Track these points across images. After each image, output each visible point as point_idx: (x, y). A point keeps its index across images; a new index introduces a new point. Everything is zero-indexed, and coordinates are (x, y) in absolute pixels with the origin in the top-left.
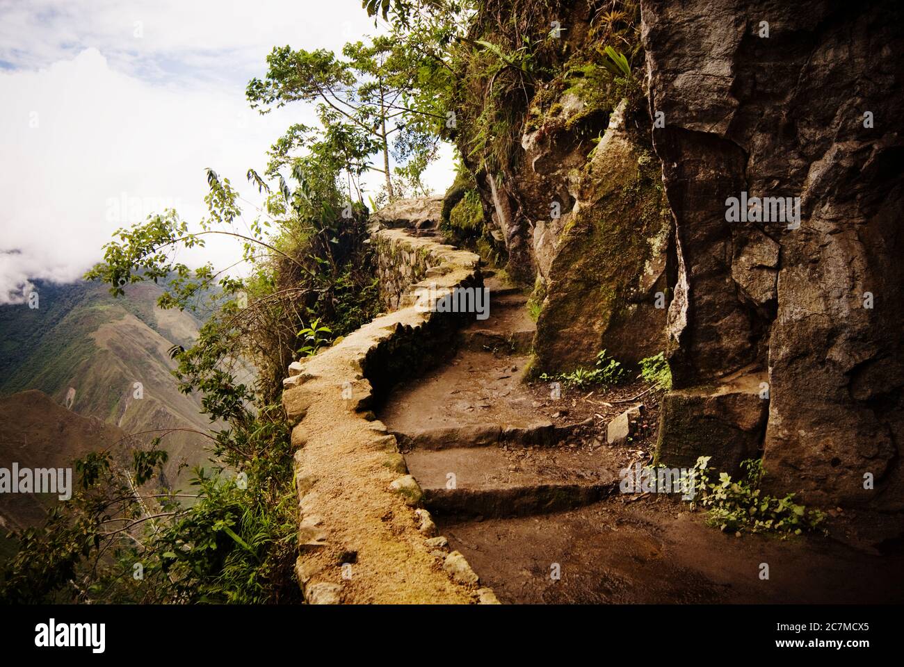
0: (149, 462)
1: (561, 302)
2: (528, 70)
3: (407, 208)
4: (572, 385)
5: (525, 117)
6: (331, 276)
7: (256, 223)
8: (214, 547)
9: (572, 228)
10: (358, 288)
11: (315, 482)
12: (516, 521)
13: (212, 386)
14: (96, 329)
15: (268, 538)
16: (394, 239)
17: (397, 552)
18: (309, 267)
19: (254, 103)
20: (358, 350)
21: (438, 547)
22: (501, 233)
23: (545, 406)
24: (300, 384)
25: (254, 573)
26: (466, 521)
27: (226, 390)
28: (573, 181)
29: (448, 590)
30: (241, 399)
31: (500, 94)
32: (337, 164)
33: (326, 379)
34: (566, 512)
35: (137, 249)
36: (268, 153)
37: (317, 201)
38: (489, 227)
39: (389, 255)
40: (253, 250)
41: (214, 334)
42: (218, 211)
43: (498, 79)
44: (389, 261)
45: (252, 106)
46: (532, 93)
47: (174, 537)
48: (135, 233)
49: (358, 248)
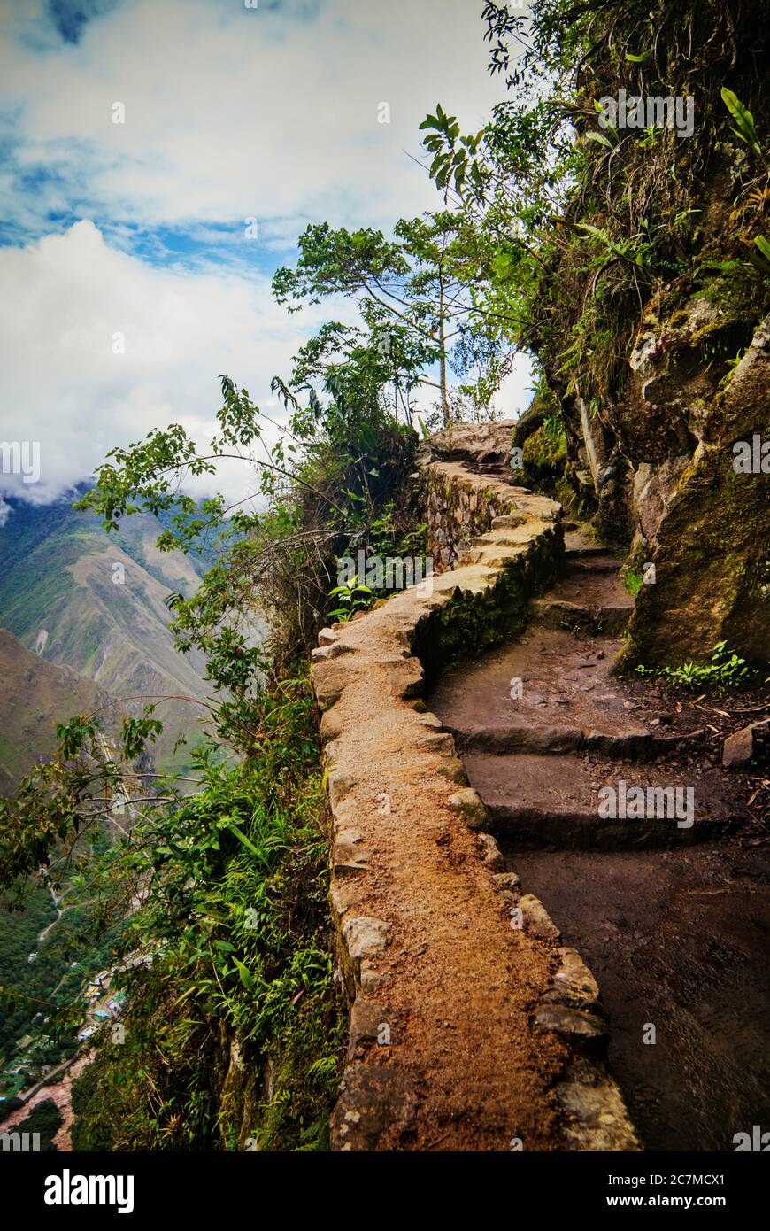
0: (140, 732)
1: (670, 574)
2: (644, 264)
3: (466, 436)
4: (678, 684)
5: (636, 327)
6: (367, 517)
7: (278, 446)
8: (216, 846)
9: (693, 477)
10: (400, 535)
11: (352, 786)
12: (598, 856)
13: (219, 648)
14: (75, 562)
15: (282, 843)
16: (451, 475)
17: (457, 888)
18: (340, 505)
19: (281, 298)
20: (406, 618)
21: (506, 886)
22: (589, 474)
23: (640, 708)
24: (333, 658)
25: (263, 885)
26: (534, 850)
27: (236, 654)
28: (696, 414)
29: (522, 945)
30: (253, 666)
31: (604, 295)
32: (381, 375)
33: (365, 654)
34: (664, 851)
35: (136, 474)
36: (295, 358)
37: (355, 421)
38: (573, 466)
39: (442, 495)
40: (272, 481)
41: (221, 581)
42: (232, 430)
43: (604, 275)
44: (442, 503)
45: (279, 301)
46: (647, 295)
47: (171, 831)
48: (133, 454)
49: (403, 484)
